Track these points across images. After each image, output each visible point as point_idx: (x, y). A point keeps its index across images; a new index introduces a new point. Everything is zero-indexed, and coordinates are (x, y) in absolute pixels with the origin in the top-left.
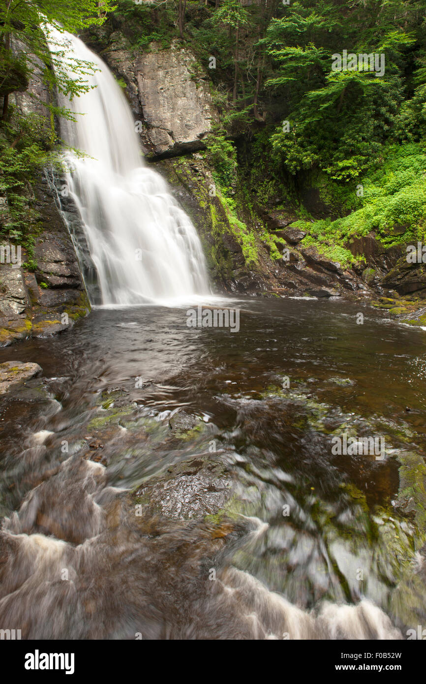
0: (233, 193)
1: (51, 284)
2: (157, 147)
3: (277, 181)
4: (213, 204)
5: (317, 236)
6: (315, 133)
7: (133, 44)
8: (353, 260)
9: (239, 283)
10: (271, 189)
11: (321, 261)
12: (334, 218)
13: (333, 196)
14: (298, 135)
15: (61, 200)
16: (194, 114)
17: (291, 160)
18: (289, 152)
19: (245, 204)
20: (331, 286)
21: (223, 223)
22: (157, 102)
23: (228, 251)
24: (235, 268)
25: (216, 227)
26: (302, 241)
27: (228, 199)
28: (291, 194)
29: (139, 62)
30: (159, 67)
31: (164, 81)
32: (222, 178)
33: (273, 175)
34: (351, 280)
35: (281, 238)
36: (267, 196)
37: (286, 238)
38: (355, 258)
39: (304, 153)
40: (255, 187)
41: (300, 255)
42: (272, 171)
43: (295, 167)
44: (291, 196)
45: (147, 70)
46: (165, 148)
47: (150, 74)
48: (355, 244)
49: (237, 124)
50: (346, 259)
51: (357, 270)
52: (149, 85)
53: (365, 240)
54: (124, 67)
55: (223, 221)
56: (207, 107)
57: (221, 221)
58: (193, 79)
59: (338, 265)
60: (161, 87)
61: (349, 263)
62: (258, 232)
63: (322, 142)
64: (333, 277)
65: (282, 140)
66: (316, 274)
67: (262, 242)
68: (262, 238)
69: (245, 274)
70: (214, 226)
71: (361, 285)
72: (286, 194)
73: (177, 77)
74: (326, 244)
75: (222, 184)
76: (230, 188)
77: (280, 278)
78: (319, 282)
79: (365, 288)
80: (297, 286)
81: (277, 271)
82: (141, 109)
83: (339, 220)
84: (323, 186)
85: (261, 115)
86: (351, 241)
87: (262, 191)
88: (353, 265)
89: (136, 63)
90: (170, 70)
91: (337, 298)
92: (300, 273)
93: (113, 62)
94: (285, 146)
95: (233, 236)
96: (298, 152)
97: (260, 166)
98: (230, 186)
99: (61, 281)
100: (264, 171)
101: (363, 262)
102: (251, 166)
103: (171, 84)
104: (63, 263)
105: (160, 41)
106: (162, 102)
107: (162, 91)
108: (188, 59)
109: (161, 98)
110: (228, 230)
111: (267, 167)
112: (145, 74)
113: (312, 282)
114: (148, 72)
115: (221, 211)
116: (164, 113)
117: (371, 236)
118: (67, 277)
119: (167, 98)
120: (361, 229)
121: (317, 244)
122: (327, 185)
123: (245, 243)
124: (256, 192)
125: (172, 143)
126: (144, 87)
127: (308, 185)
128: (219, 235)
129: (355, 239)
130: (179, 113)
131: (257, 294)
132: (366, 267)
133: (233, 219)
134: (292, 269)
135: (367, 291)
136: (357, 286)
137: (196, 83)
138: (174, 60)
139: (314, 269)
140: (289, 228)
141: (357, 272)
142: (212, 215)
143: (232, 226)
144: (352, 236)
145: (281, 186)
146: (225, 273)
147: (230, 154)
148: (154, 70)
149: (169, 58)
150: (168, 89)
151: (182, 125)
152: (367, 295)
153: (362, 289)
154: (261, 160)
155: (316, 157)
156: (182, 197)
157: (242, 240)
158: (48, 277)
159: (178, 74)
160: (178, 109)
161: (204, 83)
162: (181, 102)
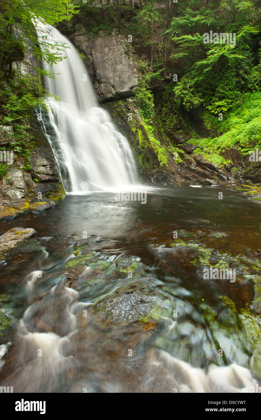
0: (152, 122)
1: (41, 180)
2: (105, 95)
3: (178, 115)
4: (140, 129)
5: (203, 148)
6: (201, 86)
7: (89, 32)
8: (225, 163)
9: (156, 178)
10: (175, 120)
11: (205, 163)
12: (213, 137)
13: (212, 123)
14: (191, 87)
15: (46, 128)
16: (127, 75)
17: (186, 103)
18: (186, 97)
19: (159, 129)
20: (212, 179)
21: (146, 141)
22: (104, 68)
23: (149, 158)
24: (154, 168)
25: (142, 143)
26: (194, 151)
27: (149, 126)
28: (187, 123)
29: (93, 42)
30: (105, 46)
31: (108, 54)
32: (145, 113)
33: (176, 111)
34: (224, 174)
35: (181, 150)
36: (172, 124)
37: (184, 150)
38: (226, 161)
39: (195, 98)
40: (165, 119)
41: (193, 160)
42: (175, 109)
43: (189, 106)
44: (187, 124)
45: (98, 48)
46: (110, 96)
47: (100, 50)
48: (226, 153)
49: (153, 80)
50: (220, 162)
51: (227, 168)
52: (99, 57)
53: (232, 150)
54: (84, 46)
55: (146, 140)
56: (135, 70)
57: (144, 140)
58: (126, 53)
59: (216, 166)
60: (106, 58)
61: (223, 164)
62: (167, 146)
63: (205, 91)
64: (213, 173)
65: (181, 91)
66: (203, 171)
67: (170, 152)
68: (170, 150)
69: (160, 172)
70: (140, 143)
71: (230, 178)
72: (183, 123)
73: (117, 52)
74: (209, 153)
75: (145, 117)
76: (150, 119)
77: (181, 174)
78: (205, 176)
79: (232, 179)
80: (191, 178)
81: (179, 170)
82: (95, 71)
83: (216, 138)
84: (206, 118)
85: (168, 75)
86: (224, 151)
87: (169, 121)
88: (225, 165)
89: (91, 44)
90: (112, 47)
91: (216, 185)
92: (193, 171)
93: (77, 43)
94: (183, 94)
95: (152, 149)
96: (191, 97)
97: (168, 106)
98: (150, 118)
99: (47, 178)
100: (171, 109)
101: (231, 163)
102: (162, 106)
103: (113, 56)
104: (48, 166)
105: (106, 30)
106: (107, 67)
107: (108, 60)
108: (123, 41)
109: (107, 65)
110: (149, 145)
111: (172, 107)
112: (96, 50)
113: (200, 176)
114: (99, 49)
115: (144, 134)
116: (109, 74)
117: (235, 148)
118: (50, 175)
119: (110, 65)
120: (229, 144)
121: (203, 153)
122: (209, 117)
123: (159, 153)
124: (166, 122)
125: (114, 92)
126: (96, 58)
127: (197, 117)
128: (143, 148)
129: (226, 150)
130: (118, 74)
131: (167, 184)
132: (233, 166)
133: (152, 138)
134: (188, 168)
135: (234, 181)
136: (228, 178)
137: (128, 55)
138: (115, 41)
139: (201, 168)
140: (186, 144)
141: (228, 169)
142: (139, 136)
143: (151, 143)
144: (224, 148)
145: (181, 118)
146: (148, 171)
147: (149, 99)
148: (102, 48)
149: (111, 40)
150: (111, 59)
151: (120, 81)
152: (234, 183)
153: (230, 180)
154: (168, 103)
155: (202, 100)
156: (120, 125)
157: (157, 151)
158: (39, 175)
159: (117, 50)
160: (117, 71)
161: (133, 56)
162: (119, 67)
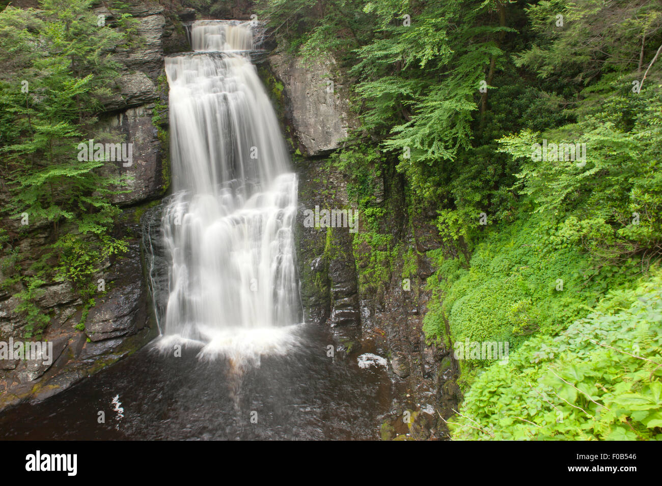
2: (308, 149)
7: (289, 47)
15: (154, 248)
16: (334, 121)
22: (303, 108)
25: (328, 251)
26: (428, 278)
27: (368, 209)
29: (292, 66)
30: (307, 71)
31: (310, 85)
32: (362, 188)
45: (297, 74)
47: (300, 78)
52: (299, 89)
54: (280, 72)
56: (344, 115)
60: (308, 91)
70: (326, 250)
73: (320, 82)
75: (360, 195)
76: (373, 197)
89: (290, 67)
90: (316, 72)
93: (272, 67)
95: (351, 260)
98: (374, 194)
103: (315, 89)
106: (308, 106)
107: (309, 95)
108: (328, 62)
109: (308, 103)
110: (345, 254)
112: (296, 78)
114: (299, 76)
116: (310, 118)
119: (312, 103)
123: (372, 264)
125: (316, 149)
126: (295, 92)
130: (321, 119)
140: (425, 256)
142: (327, 238)
143: (355, 247)
148: (303, 74)
150: (313, 95)
151: (323, 131)
160: (320, 115)
161: (341, 89)
162: (323, 108)
